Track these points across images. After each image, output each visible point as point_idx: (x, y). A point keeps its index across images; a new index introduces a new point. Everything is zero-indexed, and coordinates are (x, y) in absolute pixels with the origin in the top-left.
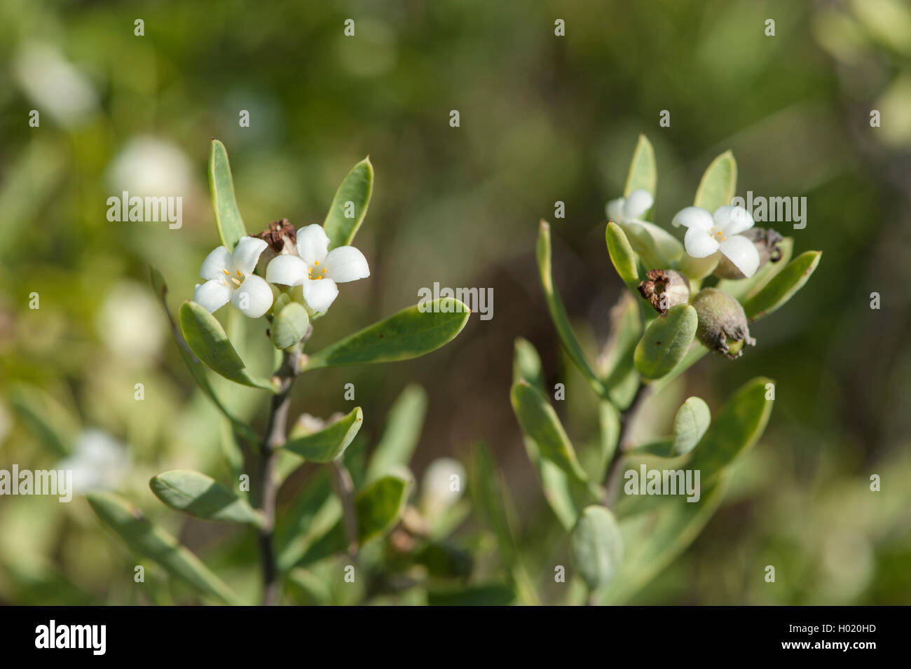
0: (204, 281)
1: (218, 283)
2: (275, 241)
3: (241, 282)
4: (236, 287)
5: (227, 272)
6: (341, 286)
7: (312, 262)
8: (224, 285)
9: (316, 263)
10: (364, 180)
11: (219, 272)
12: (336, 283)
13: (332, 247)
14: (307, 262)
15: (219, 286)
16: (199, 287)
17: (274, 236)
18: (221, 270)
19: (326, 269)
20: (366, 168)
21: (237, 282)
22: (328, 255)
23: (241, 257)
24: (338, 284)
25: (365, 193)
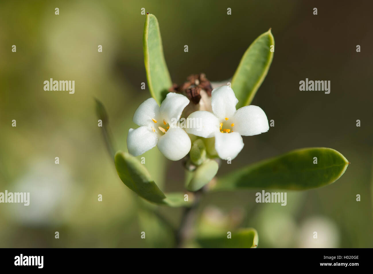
0: (136, 127)
1: (148, 130)
2: (194, 96)
3: (166, 131)
4: (162, 134)
5: (156, 121)
6: (246, 139)
7: (223, 117)
8: (152, 131)
9: (226, 119)
10: (267, 47)
11: (149, 121)
12: (242, 136)
13: (239, 106)
14: (218, 117)
15: (148, 132)
16: (132, 131)
17: (193, 92)
18: (150, 119)
19: (234, 124)
20: (268, 38)
21: (163, 130)
22: (235, 113)
23: (167, 110)
24: (243, 137)
25: (266, 57)
